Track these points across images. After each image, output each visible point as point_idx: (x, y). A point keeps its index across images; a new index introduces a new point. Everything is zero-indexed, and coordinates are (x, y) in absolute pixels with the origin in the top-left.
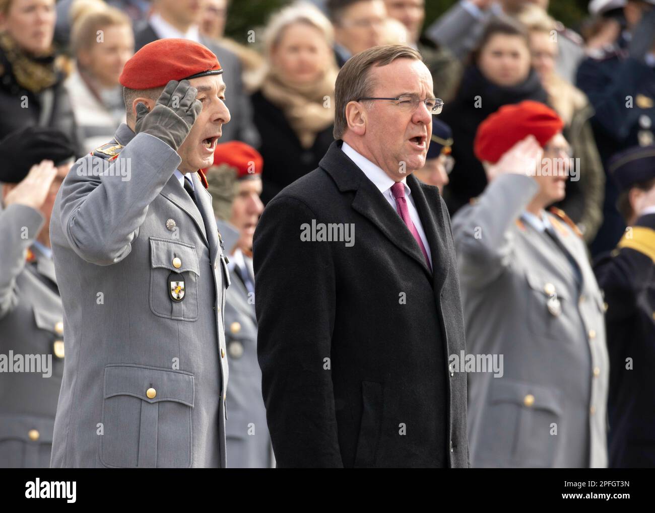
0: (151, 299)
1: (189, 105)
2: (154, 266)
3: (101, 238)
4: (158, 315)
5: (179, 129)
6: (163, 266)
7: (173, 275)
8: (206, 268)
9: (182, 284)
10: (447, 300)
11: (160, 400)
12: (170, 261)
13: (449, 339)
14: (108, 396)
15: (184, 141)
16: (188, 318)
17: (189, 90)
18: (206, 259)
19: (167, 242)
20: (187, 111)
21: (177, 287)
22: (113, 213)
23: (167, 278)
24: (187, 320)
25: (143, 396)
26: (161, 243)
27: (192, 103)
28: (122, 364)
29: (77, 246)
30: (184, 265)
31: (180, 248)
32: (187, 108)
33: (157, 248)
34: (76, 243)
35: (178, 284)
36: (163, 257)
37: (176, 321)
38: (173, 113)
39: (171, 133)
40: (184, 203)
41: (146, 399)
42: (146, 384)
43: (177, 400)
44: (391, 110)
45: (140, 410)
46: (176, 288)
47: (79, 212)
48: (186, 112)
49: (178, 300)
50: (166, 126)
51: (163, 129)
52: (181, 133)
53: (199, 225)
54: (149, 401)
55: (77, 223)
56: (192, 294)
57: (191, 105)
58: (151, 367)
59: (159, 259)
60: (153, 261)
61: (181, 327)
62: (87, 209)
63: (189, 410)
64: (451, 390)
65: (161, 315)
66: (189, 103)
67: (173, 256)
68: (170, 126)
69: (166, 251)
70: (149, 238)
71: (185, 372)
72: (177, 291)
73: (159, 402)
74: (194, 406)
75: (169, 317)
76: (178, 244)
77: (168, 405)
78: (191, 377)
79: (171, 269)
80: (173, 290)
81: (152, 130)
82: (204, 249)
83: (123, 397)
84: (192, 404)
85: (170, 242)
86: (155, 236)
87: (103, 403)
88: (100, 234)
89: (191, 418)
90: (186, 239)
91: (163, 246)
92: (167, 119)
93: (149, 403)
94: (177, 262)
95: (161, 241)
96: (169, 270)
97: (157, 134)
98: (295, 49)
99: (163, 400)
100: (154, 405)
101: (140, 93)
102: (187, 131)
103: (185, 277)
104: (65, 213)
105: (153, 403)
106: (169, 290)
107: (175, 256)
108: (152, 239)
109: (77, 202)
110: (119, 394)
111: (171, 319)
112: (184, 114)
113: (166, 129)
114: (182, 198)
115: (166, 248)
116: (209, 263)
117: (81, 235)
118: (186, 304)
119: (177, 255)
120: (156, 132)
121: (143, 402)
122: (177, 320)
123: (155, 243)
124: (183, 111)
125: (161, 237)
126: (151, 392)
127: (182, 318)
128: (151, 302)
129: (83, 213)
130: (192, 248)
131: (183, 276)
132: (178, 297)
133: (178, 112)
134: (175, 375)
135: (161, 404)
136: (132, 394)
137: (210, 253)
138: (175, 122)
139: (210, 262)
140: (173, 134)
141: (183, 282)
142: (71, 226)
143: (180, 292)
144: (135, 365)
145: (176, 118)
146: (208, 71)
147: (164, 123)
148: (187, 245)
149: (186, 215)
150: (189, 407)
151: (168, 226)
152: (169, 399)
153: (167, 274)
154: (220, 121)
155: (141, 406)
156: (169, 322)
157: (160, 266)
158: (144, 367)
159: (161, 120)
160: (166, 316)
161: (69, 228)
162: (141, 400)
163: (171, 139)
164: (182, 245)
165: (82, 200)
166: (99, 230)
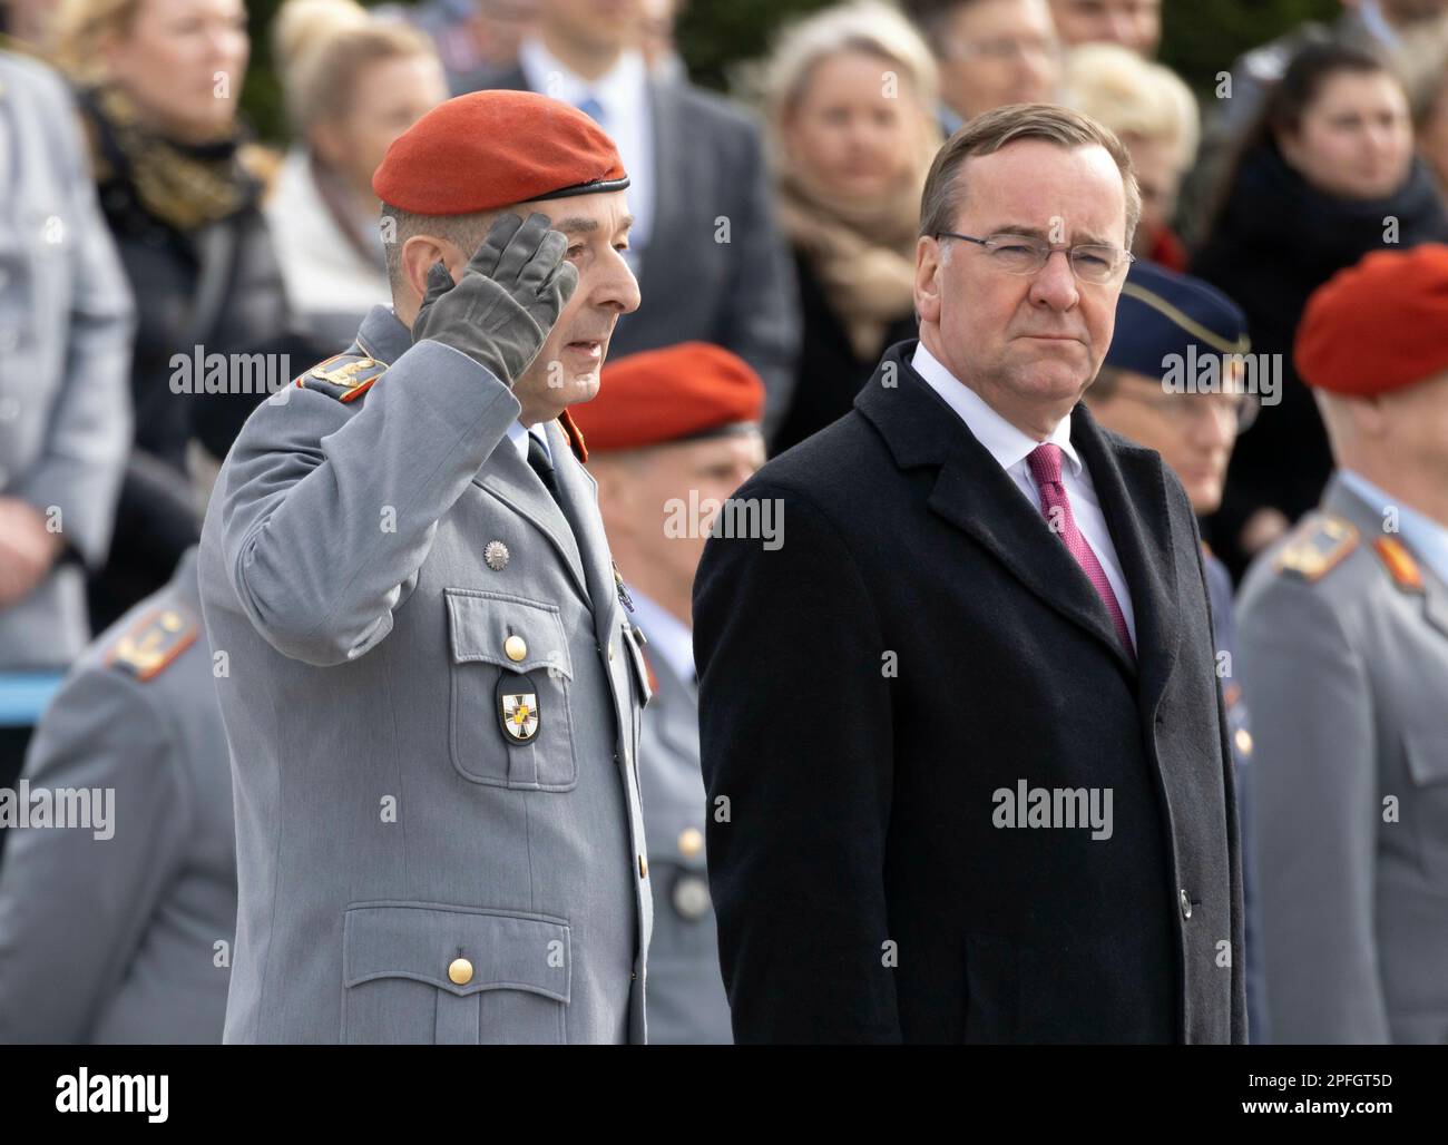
0: (454, 741)
1: (544, 277)
2: (460, 658)
3: (321, 598)
4: (474, 778)
5: (516, 334)
6: (482, 658)
7: (506, 678)
8: (588, 662)
9: (530, 700)
10: (1174, 732)
11: (483, 987)
12: (498, 645)
13: (1179, 829)
14: (354, 982)
15: (528, 366)
16: (551, 784)
17: (547, 240)
18: (586, 636)
19: (490, 597)
20: (540, 291)
21: (519, 710)
22: (350, 537)
23: (492, 686)
24: (548, 787)
25: (439, 978)
26: (474, 604)
27: (553, 272)
28: (389, 903)
29: (260, 615)
30: (532, 654)
31: (524, 614)
32: (538, 284)
33: (465, 615)
34: (257, 610)
35: (520, 700)
36: (482, 636)
37: (521, 794)
38: (503, 297)
39: (497, 344)
40: (528, 500)
41: (449, 987)
42: (448, 948)
43: (527, 987)
44: (982, 266)
45: (432, 1015)
46: (517, 710)
47: (266, 532)
48: (538, 293)
49: (524, 741)
50: (486, 325)
51: (479, 332)
52: (521, 345)
53: (567, 556)
54: (456, 990)
55: (261, 559)
56: (558, 724)
57: (550, 275)
58: (459, 908)
59: (471, 640)
60: (456, 647)
61: (533, 805)
62: (286, 523)
63: (560, 1009)
64: (1186, 953)
65: (479, 780)
66: (545, 271)
67: (505, 632)
68: (495, 327)
69: (486, 622)
70: (444, 591)
71: (546, 918)
72: (519, 718)
73: (482, 993)
74: (569, 1001)
75: (503, 783)
76: (517, 602)
77: (505, 999)
78: (562, 929)
79: (502, 663)
80: (509, 716)
81: (451, 334)
82: (582, 613)
83: (390, 983)
84: (564, 994)
85: (495, 598)
86: (457, 584)
87: (343, 1000)
88: (318, 590)
89: (564, 1030)
90: (534, 591)
91: (478, 608)
92: (489, 310)
93: (457, 995)
94: (515, 646)
95: (474, 596)
96: (497, 666)
97: (462, 345)
98: (841, 114)
99: (492, 986)
100: (470, 1001)
101: (422, 224)
102: (537, 341)
103: (539, 682)
104: (235, 529)
105: (466, 996)
106: (499, 716)
107: (511, 633)
108: (450, 593)
109: (261, 505)
110: (382, 974)
111: (507, 788)
112: (532, 300)
113: (487, 334)
114: (525, 490)
115: (487, 615)
116: (594, 648)
117: (270, 591)
118: (543, 750)
119: (514, 629)
120: (460, 340)
121: (441, 995)
122: (524, 790)
123: (460, 601)
124: (529, 291)
125: (473, 586)
126: (461, 968)
127: (536, 785)
128: (454, 747)
129: (277, 533)
130: (550, 611)
131: (533, 680)
132: (523, 734)
133: (518, 292)
134: (519, 924)
135: (486, 999)
136: (415, 976)
137: (597, 624)
138: (507, 317)
139: (598, 644)
140: (502, 348)
141: (534, 695)
142: (247, 565)
143: (526, 719)
144: (418, 904)
145: (510, 308)
146: (594, 181)
147: (481, 318)
148: (538, 604)
149: (534, 533)
150: (560, 1003)
151: (489, 561)
152: (506, 985)
153: (492, 676)
154: (613, 305)
155: (436, 1004)
156: (504, 796)
157: (474, 657)
158: (442, 906)
159: (474, 311)
160: (493, 782)
161: (240, 569)
162: (436, 988)
163: (499, 360)
164: (526, 604)
165: (275, 500)
166: (316, 579)
